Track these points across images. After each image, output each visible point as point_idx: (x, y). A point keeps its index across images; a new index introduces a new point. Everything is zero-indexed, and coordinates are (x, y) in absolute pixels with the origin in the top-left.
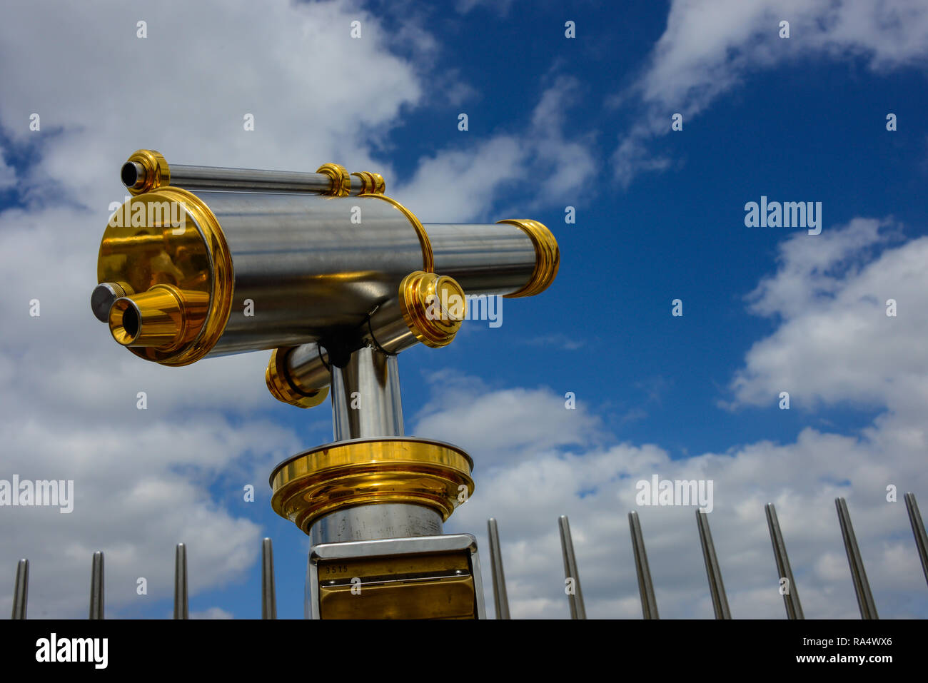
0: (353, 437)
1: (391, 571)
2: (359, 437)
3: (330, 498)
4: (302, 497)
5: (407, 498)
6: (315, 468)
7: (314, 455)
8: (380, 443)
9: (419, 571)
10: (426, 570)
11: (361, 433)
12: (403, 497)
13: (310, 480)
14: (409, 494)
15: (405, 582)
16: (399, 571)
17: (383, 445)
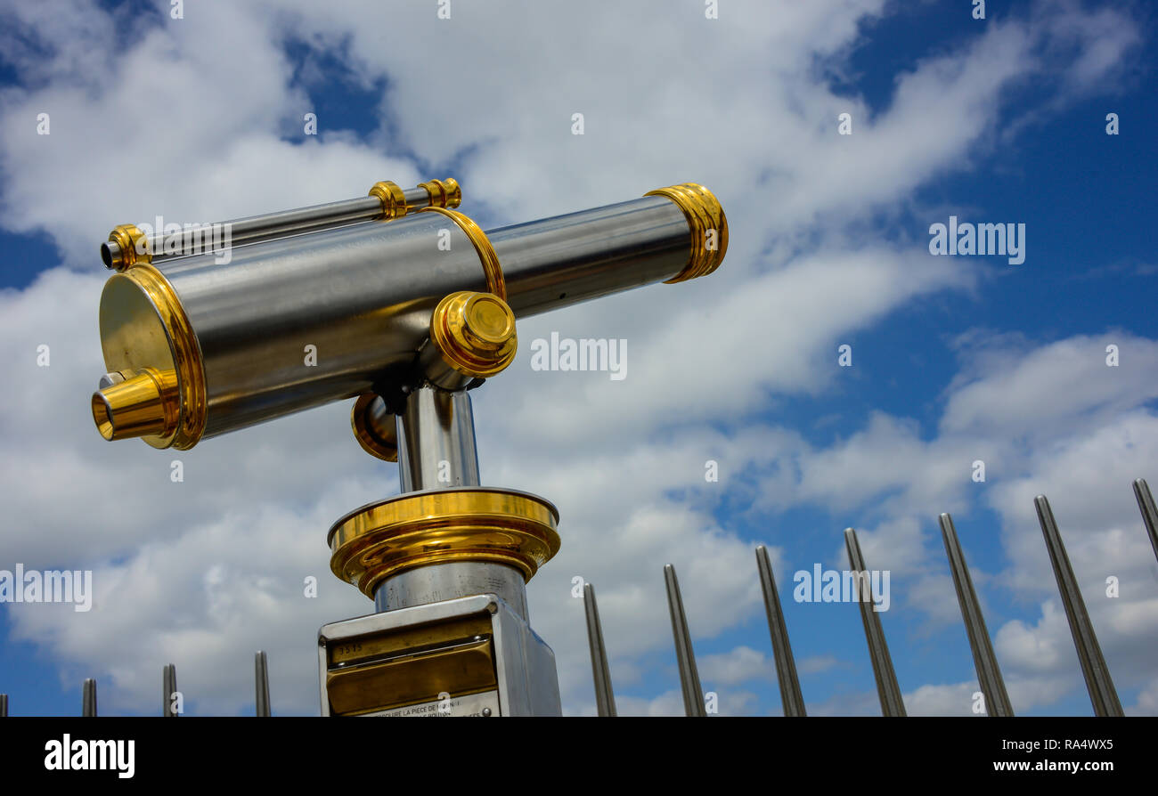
0: (415, 489)
1: (407, 644)
2: (421, 489)
3: (383, 562)
4: (359, 562)
5: (470, 555)
6: (362, 529)
7: (361, 515)
8: (432, 496)
9: (438, 641)
10: (446, 639)
11: (424, 486)
12: (465, 555)
13: (361, 543)
14: (473, 551)
15: (415, 656)
16: (417, 643)
17: (435, 499)
